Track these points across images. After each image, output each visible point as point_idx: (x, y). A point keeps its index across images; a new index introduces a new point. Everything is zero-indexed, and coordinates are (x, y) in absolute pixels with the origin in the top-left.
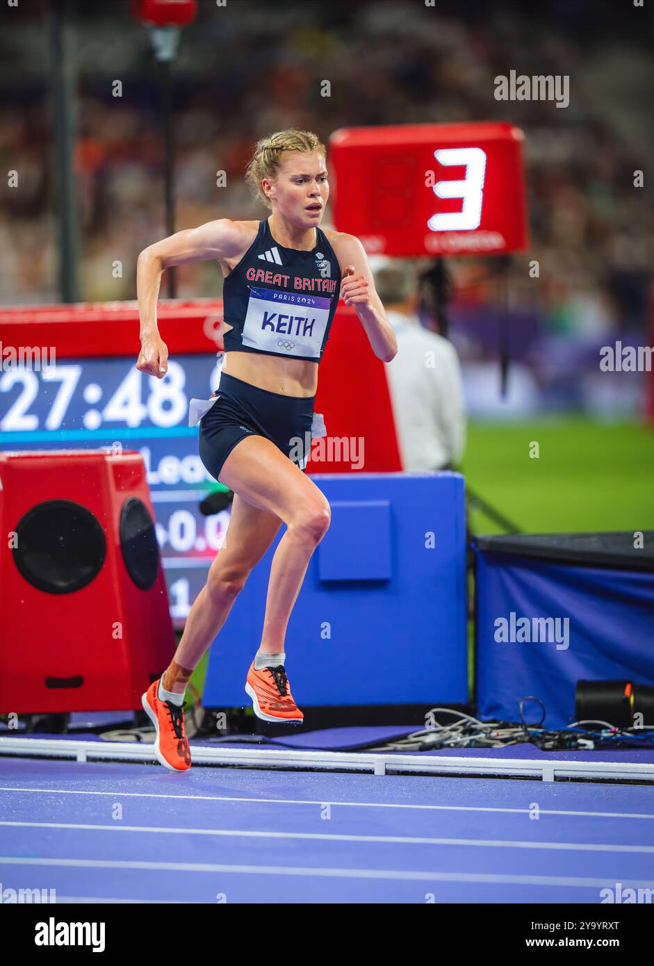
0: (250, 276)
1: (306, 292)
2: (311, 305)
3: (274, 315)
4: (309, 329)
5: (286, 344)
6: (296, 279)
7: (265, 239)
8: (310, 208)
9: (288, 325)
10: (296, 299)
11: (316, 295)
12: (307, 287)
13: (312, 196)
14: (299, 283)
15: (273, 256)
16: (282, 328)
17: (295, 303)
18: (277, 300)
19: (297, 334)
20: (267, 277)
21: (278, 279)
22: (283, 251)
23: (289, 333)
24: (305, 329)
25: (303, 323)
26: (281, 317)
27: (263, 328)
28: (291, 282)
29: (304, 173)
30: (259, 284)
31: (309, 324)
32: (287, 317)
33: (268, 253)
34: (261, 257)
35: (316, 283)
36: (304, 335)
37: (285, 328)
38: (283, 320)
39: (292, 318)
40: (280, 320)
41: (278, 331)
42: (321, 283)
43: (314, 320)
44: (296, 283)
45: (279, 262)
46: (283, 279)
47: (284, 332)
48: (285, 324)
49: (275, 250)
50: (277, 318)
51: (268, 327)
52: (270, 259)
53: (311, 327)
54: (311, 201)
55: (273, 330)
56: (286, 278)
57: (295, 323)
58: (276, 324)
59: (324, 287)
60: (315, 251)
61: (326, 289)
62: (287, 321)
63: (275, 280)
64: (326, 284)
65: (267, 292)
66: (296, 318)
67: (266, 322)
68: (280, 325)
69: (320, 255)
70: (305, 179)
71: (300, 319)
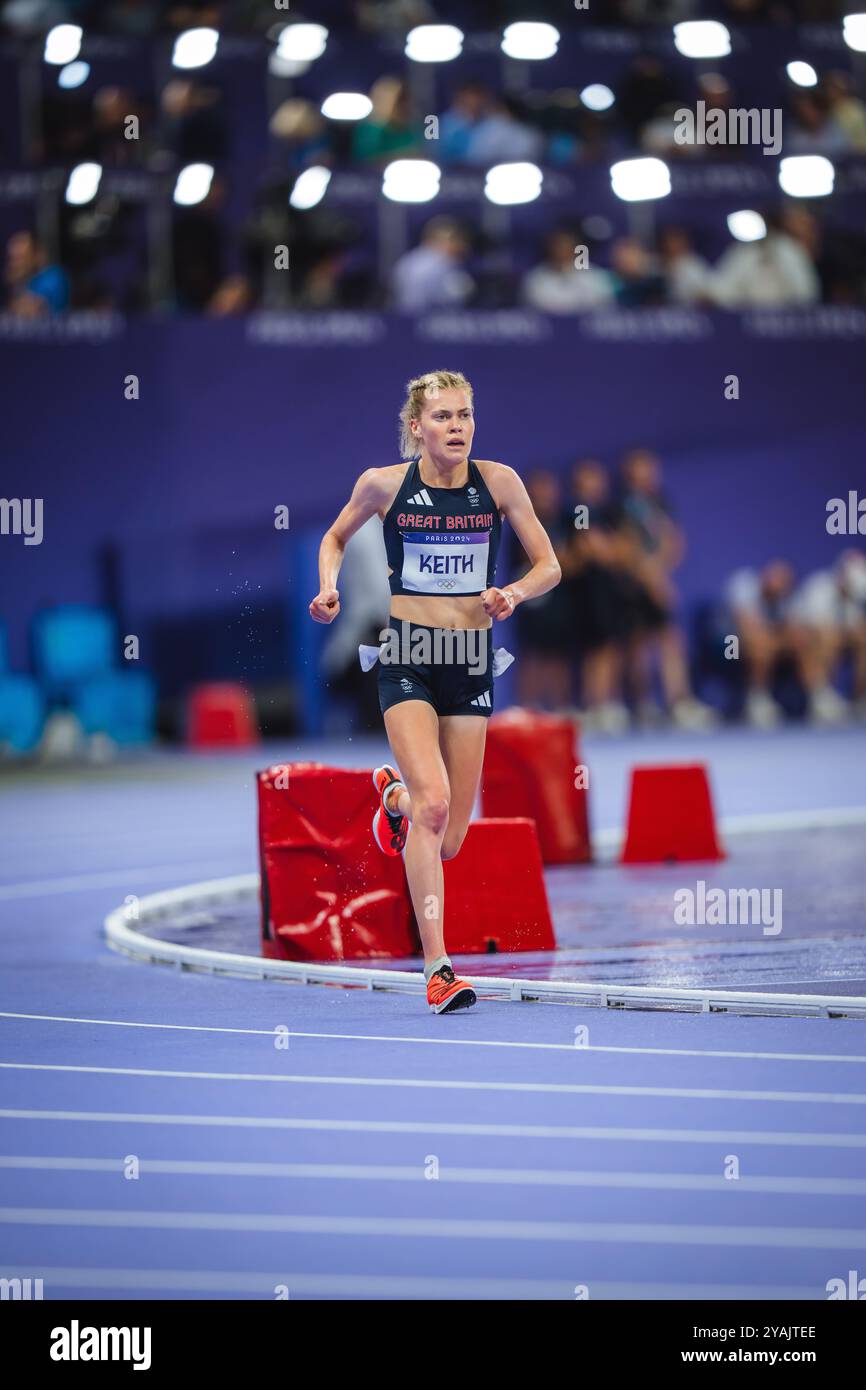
0: (401, 522)
1: (460, 530)
2: (466, 542)
3: (430, 557)
4: (469, 566)
5: (447, 584)
6: (448, 518)
7: (413, 482)
8: (451, 443)
9: (444, 566)
10: (449, 539)
11: (470, 532)
12: (459, 526)
13: (453, 431)
14: (452, 522)
15: (423, 498)
16: (438, 569)
17: (449, 542)
18: (429, 542)
19: (456, 572)
20: (418, 521)
21: (429, 521)
22: (432, 491)
23: (447, 572)
24: (464, 566)
25: (460, 561)
26: (436, 558)
27: (421, 570)
28: (443, 522)
29: (443, 409)
30: (410, 528)
31: (467, 560)
32: (442, 557)
33: (417, 497)
34: (410, 501)
35: (469, 520)
36: (464, 571)
37: (443, 568)
38: (439, 561)
39: (447, 557)
40: (436, 562)
41: (435, 572)
42: (474, 520)
43: (472, 556)
44: (448, 523)
45: (429, 503)
46: (434, 521)
47: (442, 572)
48: (441, 565)
49: (424, 492)
50: (432, 559)
51: (426, 569)
52: (420, 502)
53: (471, 562)
54: (453, 436)
55: (430, 571)
56: (438, 518)
57: (452, 562)
58: (432, 565)
59: (478, 523)
60: (466, 486)
61: (480, 525)
62: (443, 561)
63: (426, 523)
64: (479, 519)
65: (419, 536)
66: (452, 558)
67: (423, 565)
68: (436, 566)
69: (472, 491)
70: (445, 415)
71: (456, 558)
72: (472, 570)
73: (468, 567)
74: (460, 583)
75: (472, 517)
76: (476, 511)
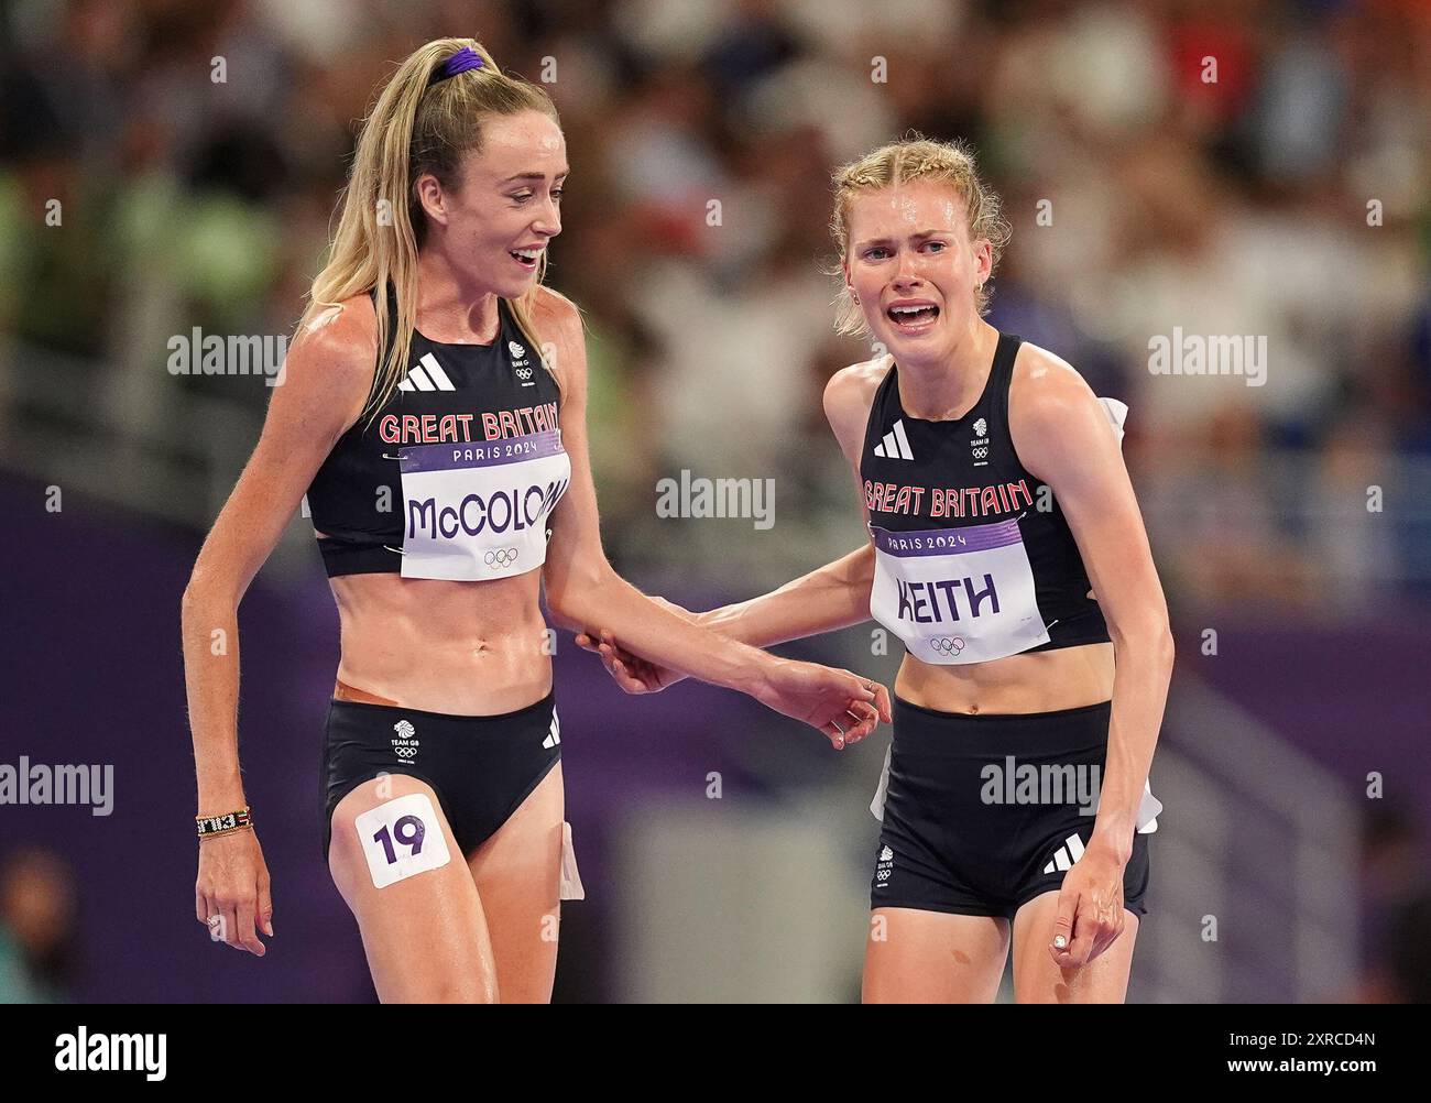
4: (988, 599)
5: (946, 644)
11: (973, 526)
14: (941, 502)
19: (956, 617)
24: (974, 600)
25: (961, 591)
31: (979, 588)
32: (920, 586)
36: (976, 613)
37: (926, 611)
39: (930, 585)
42: (978, 496)
43: (988, 577)
44: (935, 503)
47: (930, 619)
48: (923, 603)
53: (989, 592)
57: (941, 594)
59: (985, 505)
62: (923, 594)
64: (989, 496)
66: (940, 585)
71: (948, 586)
72: (996, 609)
73: (986, 602)
74: (971, 640)
75: (973, 492)
76: (980, 479)
